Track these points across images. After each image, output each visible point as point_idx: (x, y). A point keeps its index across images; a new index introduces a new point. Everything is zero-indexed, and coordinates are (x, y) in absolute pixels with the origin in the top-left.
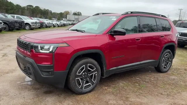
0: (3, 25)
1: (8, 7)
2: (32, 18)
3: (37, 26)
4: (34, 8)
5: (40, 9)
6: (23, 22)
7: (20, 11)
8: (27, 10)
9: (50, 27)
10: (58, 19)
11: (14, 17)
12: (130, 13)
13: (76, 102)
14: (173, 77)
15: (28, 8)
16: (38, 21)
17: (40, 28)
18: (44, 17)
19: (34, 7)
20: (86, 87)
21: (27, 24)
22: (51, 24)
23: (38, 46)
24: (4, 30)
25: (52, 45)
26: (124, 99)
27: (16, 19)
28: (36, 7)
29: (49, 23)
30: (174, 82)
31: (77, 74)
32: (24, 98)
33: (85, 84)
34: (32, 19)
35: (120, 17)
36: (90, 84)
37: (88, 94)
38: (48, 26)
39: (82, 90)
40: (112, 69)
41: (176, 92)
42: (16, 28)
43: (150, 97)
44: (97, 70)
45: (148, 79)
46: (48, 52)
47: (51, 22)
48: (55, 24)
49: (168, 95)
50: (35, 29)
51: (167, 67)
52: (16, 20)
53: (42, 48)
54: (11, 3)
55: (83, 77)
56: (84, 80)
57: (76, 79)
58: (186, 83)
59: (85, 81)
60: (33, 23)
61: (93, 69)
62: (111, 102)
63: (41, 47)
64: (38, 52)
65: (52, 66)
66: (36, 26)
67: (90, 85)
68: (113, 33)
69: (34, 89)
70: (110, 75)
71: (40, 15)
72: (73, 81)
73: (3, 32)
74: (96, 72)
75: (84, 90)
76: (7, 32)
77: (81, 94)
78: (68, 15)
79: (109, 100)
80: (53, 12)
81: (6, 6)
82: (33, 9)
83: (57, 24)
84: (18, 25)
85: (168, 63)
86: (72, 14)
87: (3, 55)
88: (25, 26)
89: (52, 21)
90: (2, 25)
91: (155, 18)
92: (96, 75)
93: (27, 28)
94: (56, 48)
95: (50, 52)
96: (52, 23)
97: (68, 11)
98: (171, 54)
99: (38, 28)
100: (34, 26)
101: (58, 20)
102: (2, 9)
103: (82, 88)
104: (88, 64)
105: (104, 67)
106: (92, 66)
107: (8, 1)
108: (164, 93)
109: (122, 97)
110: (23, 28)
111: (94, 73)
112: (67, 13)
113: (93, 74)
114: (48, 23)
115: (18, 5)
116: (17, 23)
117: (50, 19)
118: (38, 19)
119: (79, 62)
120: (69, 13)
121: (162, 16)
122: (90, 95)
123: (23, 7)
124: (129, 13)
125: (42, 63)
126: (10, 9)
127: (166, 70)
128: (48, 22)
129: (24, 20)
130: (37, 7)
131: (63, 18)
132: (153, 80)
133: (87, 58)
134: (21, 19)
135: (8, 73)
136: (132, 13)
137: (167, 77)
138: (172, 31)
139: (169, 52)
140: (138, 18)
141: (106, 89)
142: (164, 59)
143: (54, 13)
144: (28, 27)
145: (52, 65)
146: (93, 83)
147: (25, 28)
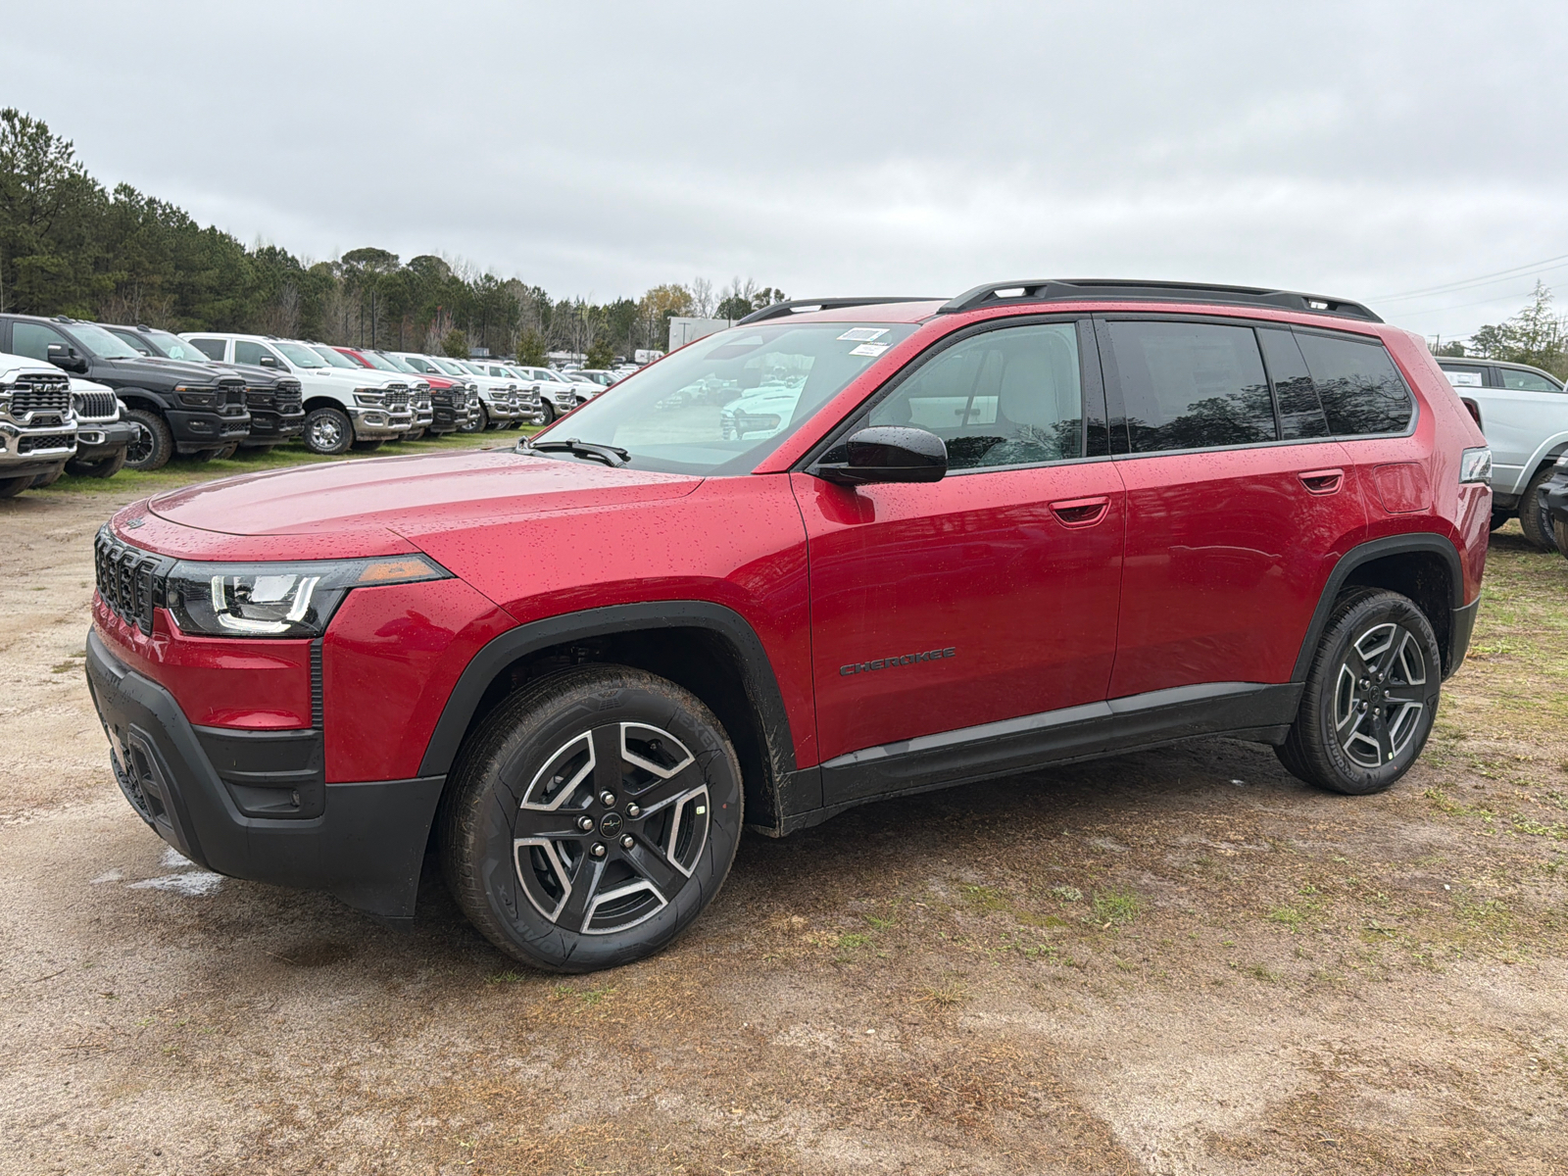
0: (123, 418)
1: (191, 269)
2: (369, 355)
3: (400, 420)
4: (404, 273)
5: (455, 280)
6: (290, 390)
7: (291, 297)
8: (348, 289)
9: (515, 424)
10: (591, 355)
11: (216, 351)
12: (1020, 292)
13: (504, 1038)
14: (1425, 833)
15: (351, 271)
16: (412, 381)
17: (429, 435)
18: (482, 345)
19: (404, 261)
20: (610, 914)
21: (323, 404)
22: (528, 402)
23: (209, 586)
24: (130, 456)
25: (310, 575)
26: (915, 1011)
27: (229, 368)
28: (416, 262)
29: (512, 392)
30: (1418, 874)
31: (525, 804)
32: (110, 995)
33: (602, 888)
34: (367, 365)
35: (919, 329)
36: (645, 885)
37: (632, 968)
38: (502, 419)
39: (570, 939)
40: (847, 760)
41: (1398, 958)
42: (228, 441)
43: (1152, 996)
44: (702, 772)
45: (1189, 847)
46: (279, 628)
47: (522, 385)
48: (562, 396)
49: (1314, 984)
50: (388, 443)
51: (1387, 748)
52: (232, 374)
53: (237, 598)
54: (216, 241)
55: (583, 830)
56: (594, 857)
57: (518, 843)
58: (1525, 880)
59: (599, 867)
60: (365, 396)
61: (667, 762)
62: (796, 1036)
63: (229, 590)
64: (206, 627)
65: (310, 738)
66: (394, 420)
67: (647, 893)
68: (844, 465)
69: (205, 931)
70: (833, 810)
71: (446, 330)
72: (492, 864)
73: (120, 474)
74: (703, 789)
75: (593, 938)
76: (150, 476)
77: (567, 975)
78: (674, 320)
79: (790, 1017)
80: (555, 303)
81: (177, 267)
82: (388, 284)
83: (545, 400)
84: (248, 416)
85: (1398, 707)
86: (712, 308)
87: (61, 660)
88: (302, 419)
89: (539, 376)
90: (116, 416)
91: (1252, 324)
92: (701, 810)
93: (323, 435)
94: (337, 595)
95: (295, 631)
96: (536, 390)
97: (676, 288)
98: (1418, 633)
99: (413, 438)
100: (377, 418)
101: (594, 363)
102: (152, 286)
103: (572, 920)
104: (624, 725)
105: (769, 740)
106: (658, 739)
107: (193, 225)
108: (1280, 968)
109: (902, 993)
110: (286, 436)
111: (681, 800)
112: (672, 304)
113: (671, 807)
114: (497, 394)
115: (272, 249)
116: (233, 397)
117: (532, 357)
118: (417, 364)
119: (540, 703)
120: (687, 299)
121: (1334, 305)
122: (639, 976)
123: (317, 267)
124: (1000, 294)
125: (234, 718)
126: (211, 289)
127: (1377, 769)
128: (503, 382)
129: (298, 375)
130: (429, 266)
131: (639, 345)
132: (1233, 859)
133: (610, 677)
134: (275, 364)
135: (51, 802)
136: (1032, 290)
137: (1371, 830)
138: (1428, 434)
139: (1397, 614)
140: (1088, 336)
141: (791, 933)
142: (1347, 677)
143: (565, 305)
144: (329, 429)
145: (310, 733)
146: (673, 885)
147: (306, 434)
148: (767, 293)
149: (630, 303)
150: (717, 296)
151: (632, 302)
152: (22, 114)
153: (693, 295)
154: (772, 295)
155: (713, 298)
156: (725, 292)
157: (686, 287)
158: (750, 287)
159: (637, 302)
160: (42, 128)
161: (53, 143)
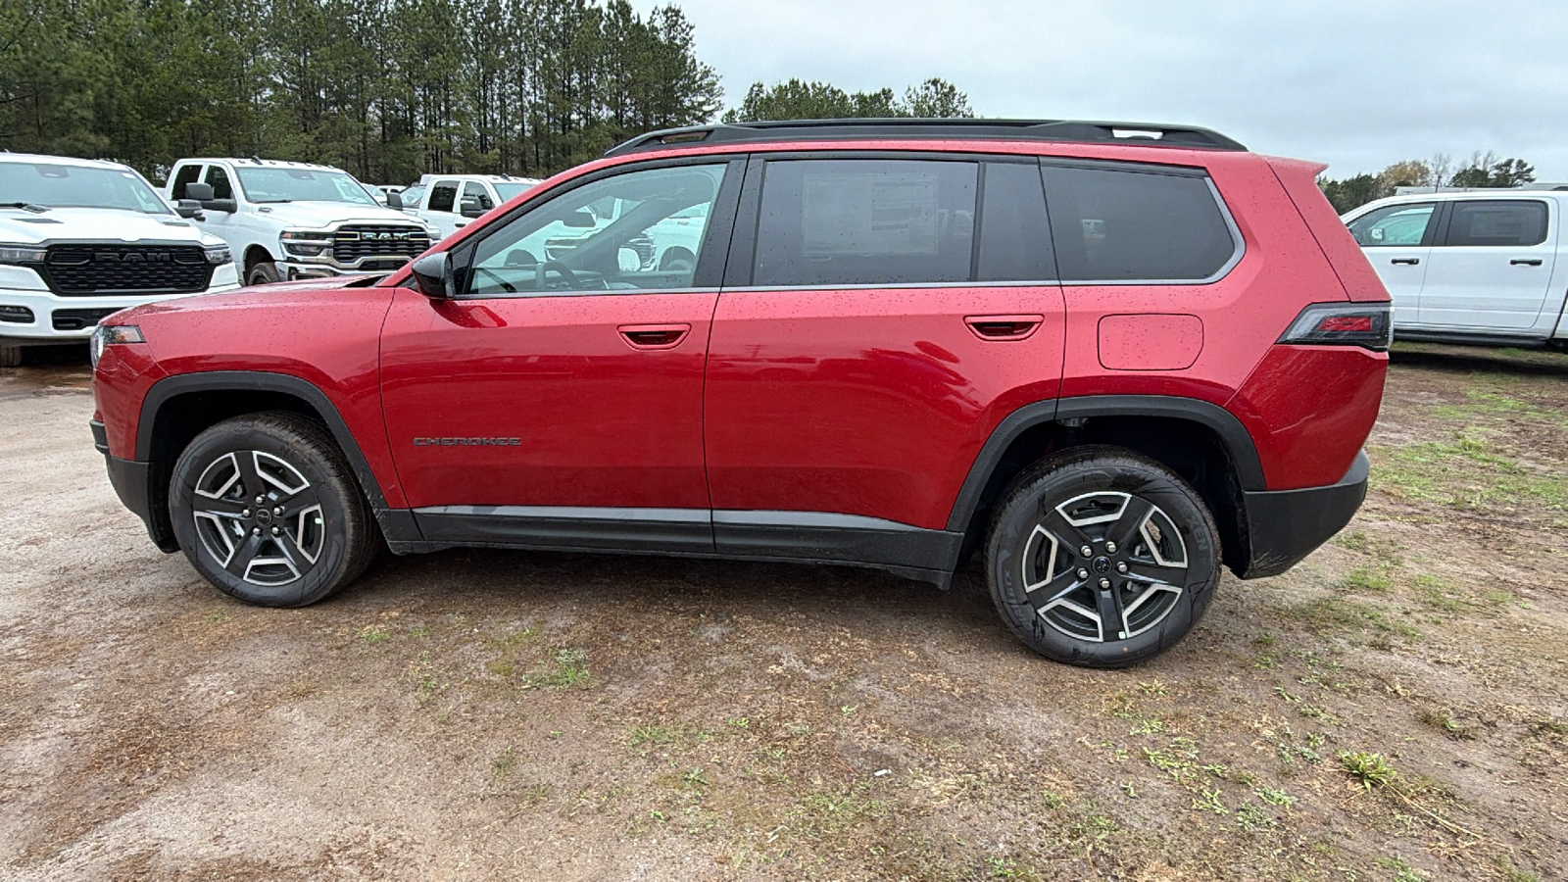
57: (196, 514)
74: (318, 507)
75: (250, 585)
78: (1400, 189)
86: (1448, 178)
97: (1415, 163)
112: (1405, 176)
139: (1127, 484)
148: (1509, 163)
149: (1368, 178)
150: (1454, 168)
151: (1370, 176)
152: (942, 81)
153: (1430, 168)
154: (1514, 164)
155: (1450, 170)
156: (1464, 163)
157: (1425, 161)
158: (1490, 159)
159: (1374, 176)
160: (952, 88)
161: (957, 97)
